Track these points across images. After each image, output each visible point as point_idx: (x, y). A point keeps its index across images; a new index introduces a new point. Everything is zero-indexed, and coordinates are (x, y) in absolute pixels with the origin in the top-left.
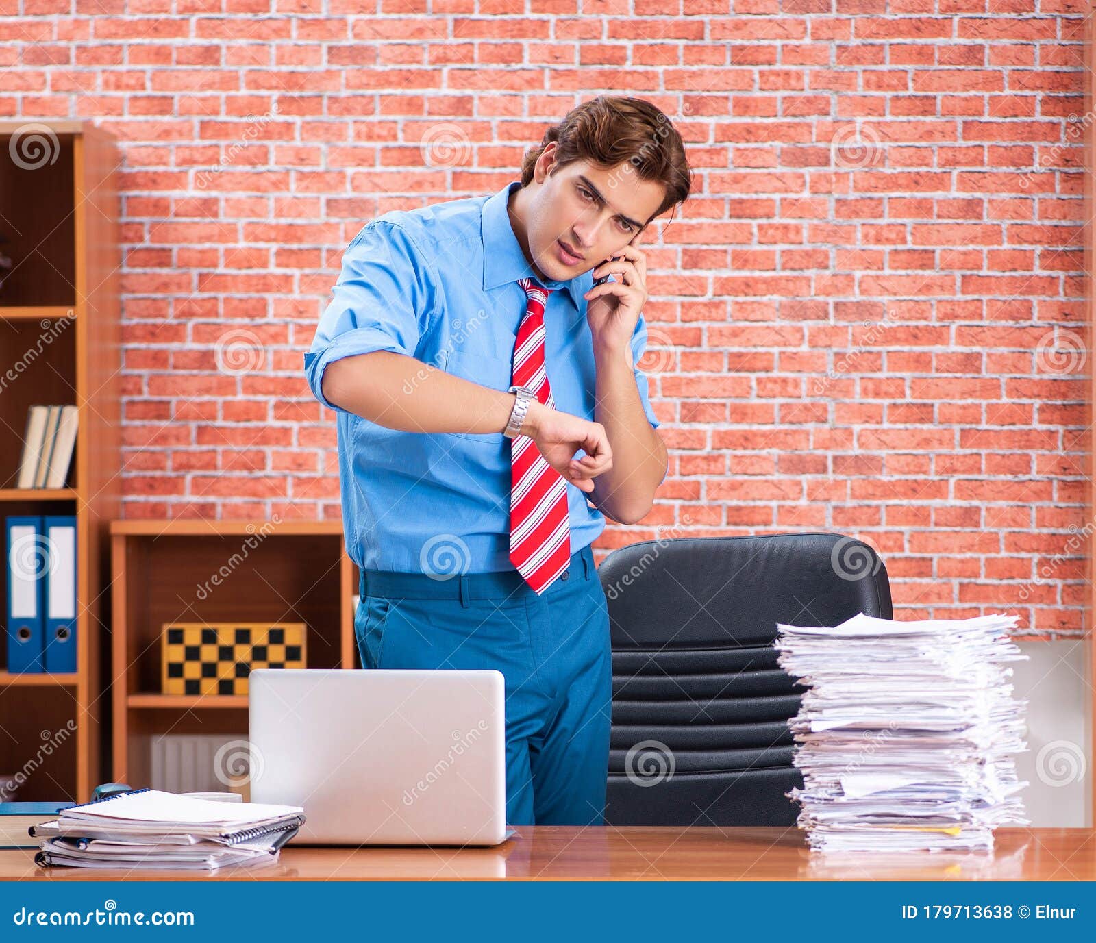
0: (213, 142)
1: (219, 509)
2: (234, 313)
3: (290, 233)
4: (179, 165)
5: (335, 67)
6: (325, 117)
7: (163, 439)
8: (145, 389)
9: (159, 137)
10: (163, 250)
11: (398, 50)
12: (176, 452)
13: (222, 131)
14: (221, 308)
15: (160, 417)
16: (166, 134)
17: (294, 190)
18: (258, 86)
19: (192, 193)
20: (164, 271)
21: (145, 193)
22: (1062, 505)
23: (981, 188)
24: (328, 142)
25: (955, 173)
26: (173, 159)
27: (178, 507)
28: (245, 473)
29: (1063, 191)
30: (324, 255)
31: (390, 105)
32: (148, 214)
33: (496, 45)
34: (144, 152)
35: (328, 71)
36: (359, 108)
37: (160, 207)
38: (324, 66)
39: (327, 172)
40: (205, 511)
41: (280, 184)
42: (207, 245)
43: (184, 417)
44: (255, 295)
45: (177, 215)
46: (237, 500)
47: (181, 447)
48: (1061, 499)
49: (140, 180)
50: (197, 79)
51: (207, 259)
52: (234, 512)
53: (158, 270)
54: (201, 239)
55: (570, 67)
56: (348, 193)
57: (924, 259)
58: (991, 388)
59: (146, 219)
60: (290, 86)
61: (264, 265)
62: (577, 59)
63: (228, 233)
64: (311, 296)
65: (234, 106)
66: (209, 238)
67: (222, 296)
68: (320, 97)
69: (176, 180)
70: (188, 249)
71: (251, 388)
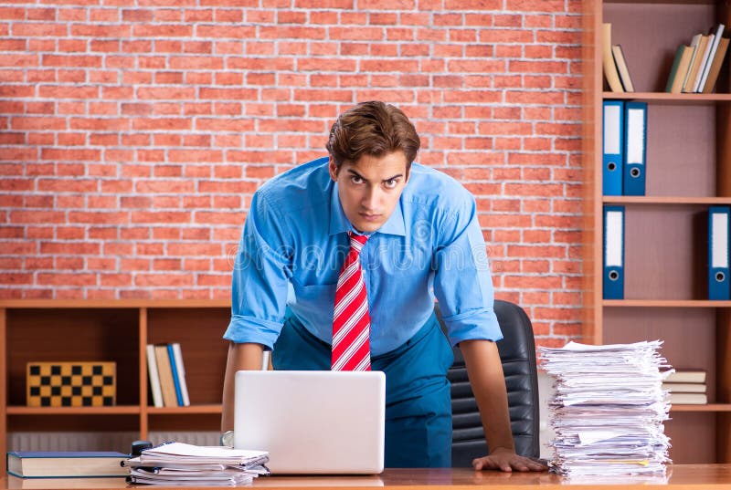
0: (51, 68)
1: (54, 294)
2: (63, 173)
3: (99, 124)
4: (30, 81)
5: (127, 23)
6: (121, 53)
7: (19, 249)
8: (8, 219)
9: (17, 64)
10: (19, 134)
11: (166, 13)
12: (27, 258)
13: (57, 61)
14: (56, 170)
15: (17, 236)
16: (21, 62)
17: (101, 98)
18: (79, 34)
19: (38, 99)
20: (20, 147)
21: (8, 99)
22: (568, 291)
23: (520, 101)
24: (122, 68)
25: (504, 91)
26: (25, 78)
27: (29, 292)
28: (70, 271)
29: (569, 103)
30: (120, 138)
31: (161, 46)
32: (10, 111)
33: (226, 11)
34: (7, 73)
35: (122, 25)
36: (141, 48)
37: (17, 107)
38: (120, 22)
39: (122, 87)
40: (46, 294)
41: (93, 94)
42: (47, 131)
43: (33, 236)
44: (76, 162)
45: (28, 112)
46: (65, 288)
47: (31, 255)
48: (567, 287)
49: (5, 91)
50: (40, 29)
51: (47, 140)
52: (63, 295)
53: (16, 146)
54: (44, 127)
55: (272, 25)
56: (134, 100)
57: (486, 143)
58: (525, 221)
59: (9, 115)
60: (98, 34)
61: (83, 143)
62: (276, 19)
63: (60, 124)
64: (111, 163)
65: (65, 46)
66: (48, 127)
67: (56, 162)
68: (117, 41)
69: (28, 91)
70: (35, 134)
71: (74, 219)
